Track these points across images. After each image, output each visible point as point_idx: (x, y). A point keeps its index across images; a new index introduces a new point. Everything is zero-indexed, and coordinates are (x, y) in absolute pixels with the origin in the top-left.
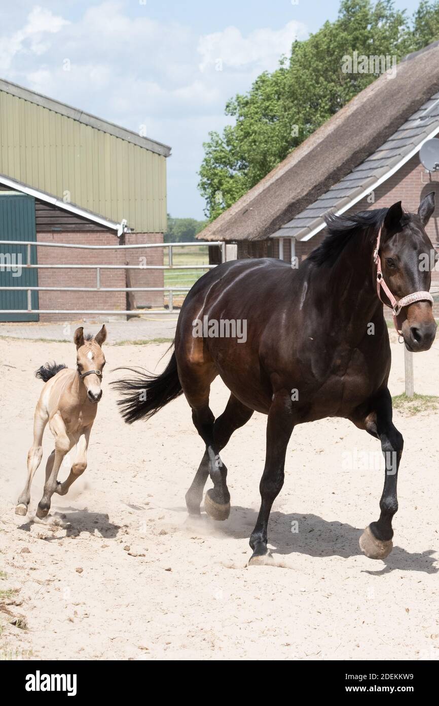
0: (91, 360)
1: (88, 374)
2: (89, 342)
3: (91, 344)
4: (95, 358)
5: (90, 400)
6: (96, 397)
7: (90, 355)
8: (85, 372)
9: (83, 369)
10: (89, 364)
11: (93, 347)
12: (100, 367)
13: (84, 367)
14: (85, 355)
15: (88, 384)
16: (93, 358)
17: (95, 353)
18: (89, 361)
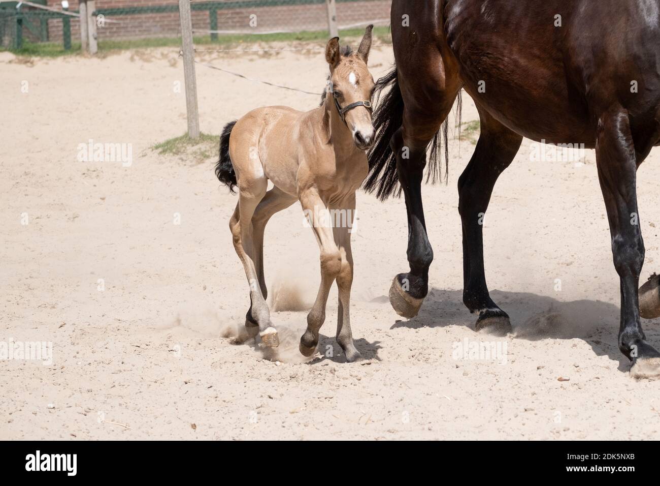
0: (356, 86)
1: (352, 107)
2: (349, 59)
3: (351, 61)
4: (360, 81)
5: (358, 145)
6: (367, 140)
7: (352, 78)
8: (348, 104)
9: (343, 100)
10: (352, 92)
11: (355, 66)
12: (368, 94)
13: (345, 97)
14: (346, 79)
15: (353, 122)
16: (357, 82)
17: (360, 74)
18: (352, 87)
